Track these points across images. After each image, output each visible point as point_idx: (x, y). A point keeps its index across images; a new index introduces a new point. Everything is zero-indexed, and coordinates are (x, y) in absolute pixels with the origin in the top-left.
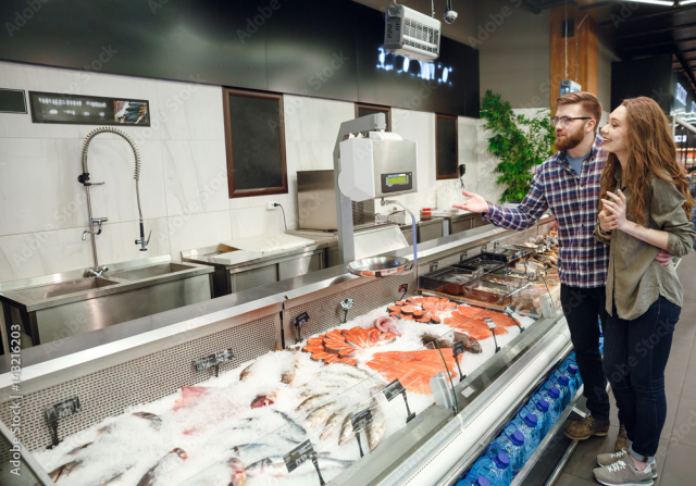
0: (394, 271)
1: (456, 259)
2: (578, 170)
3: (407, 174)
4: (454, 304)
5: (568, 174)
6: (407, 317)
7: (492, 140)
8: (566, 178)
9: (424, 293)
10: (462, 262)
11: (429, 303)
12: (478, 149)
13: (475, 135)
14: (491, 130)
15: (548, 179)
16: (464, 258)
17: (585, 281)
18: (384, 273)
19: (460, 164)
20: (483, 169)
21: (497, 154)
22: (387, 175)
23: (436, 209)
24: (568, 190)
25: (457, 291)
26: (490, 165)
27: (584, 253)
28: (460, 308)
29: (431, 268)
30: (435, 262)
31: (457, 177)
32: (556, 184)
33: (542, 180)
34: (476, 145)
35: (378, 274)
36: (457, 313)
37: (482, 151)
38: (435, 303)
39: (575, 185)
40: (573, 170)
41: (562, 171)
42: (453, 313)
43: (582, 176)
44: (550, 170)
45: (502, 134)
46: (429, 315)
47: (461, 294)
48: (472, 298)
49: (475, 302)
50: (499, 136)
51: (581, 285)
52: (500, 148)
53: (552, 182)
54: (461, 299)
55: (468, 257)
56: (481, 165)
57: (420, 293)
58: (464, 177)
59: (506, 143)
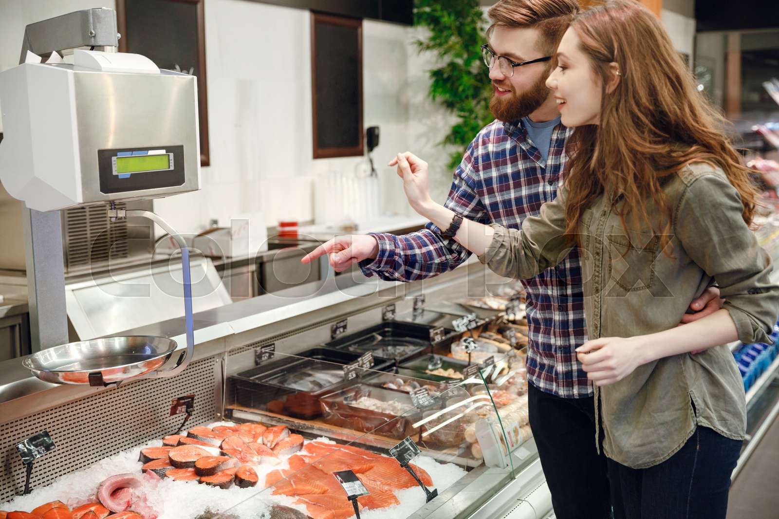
0: (137, 370)
1: (321, 337)
2: (544, 148)
3: (169, 149)
4: (298, 438)
5: (525, 157)
6: (181, 472)
7: (437, 74)
8: (521, 166)
9: (237, 414)
10: (334, 342)
11: (240, 439)
12: (410, 93)
13: (403, 62)
14: (435, 52)
15: (487, 167)
16: (340, 334)
17: (569, 384)
18: (114, 374)
19: (367, 124)
20: (419, 137)
21: (450, 105)
22: (114, 152)
23: (312, 222)
24: (524, 192)
25: (308, 411)
26: (434, 129)
27: (565, 324)
28: (310, 448)
29: (259, 356)
30: (268, 344)
31: (361, 154)
32: (503, 178)
33: (476, 169)
34: (406, 84)
35: (96, 379)
36: (301, 460)
37: (419, 96)
38: (255, 437)
39: (537, 181)
40: (533, 148)
41: (513, 150)
42: (291, 461)
43: (550, 162)
44: (491, 148)
45: (459, 61)
46: (232, 465)
47: (318, 416)
48: (341, 424)
49: (347, 433)
50: (452, 65)
51: (562, 392)
52: (454, 92)
53: (494, 173)
54: (316, 426)
55: (350, 330)
56: (416, 128)
57: (229, 416)
58: (376, 153)
59: (467, 81)
